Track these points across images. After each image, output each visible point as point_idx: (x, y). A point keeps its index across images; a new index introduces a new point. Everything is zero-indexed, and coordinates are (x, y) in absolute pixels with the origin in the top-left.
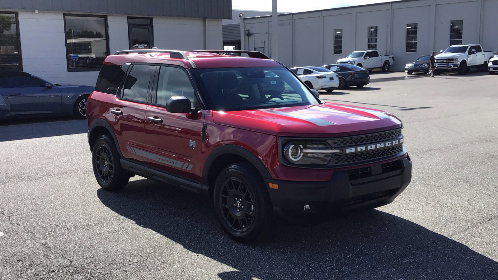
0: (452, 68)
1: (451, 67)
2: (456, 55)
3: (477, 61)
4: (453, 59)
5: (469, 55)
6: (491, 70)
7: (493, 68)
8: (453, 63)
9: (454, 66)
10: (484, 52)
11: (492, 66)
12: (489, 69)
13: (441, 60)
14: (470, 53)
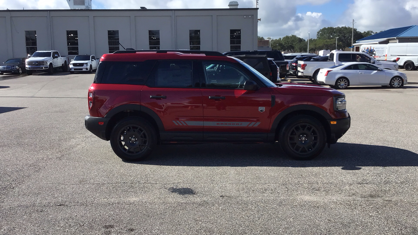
0: (44, 69)
1: (42, 68)
2: (45, 59)
3: (58, 64)
4: (43, 62)
5: (53, 59)
6: (73, 70)
7: (74, 69)
8: (44, 65)
9: (45, 68)
10: (61, 56)
11: (73, 67)
12: (71, 70)
13: (33, 63)
14: (54, 57)
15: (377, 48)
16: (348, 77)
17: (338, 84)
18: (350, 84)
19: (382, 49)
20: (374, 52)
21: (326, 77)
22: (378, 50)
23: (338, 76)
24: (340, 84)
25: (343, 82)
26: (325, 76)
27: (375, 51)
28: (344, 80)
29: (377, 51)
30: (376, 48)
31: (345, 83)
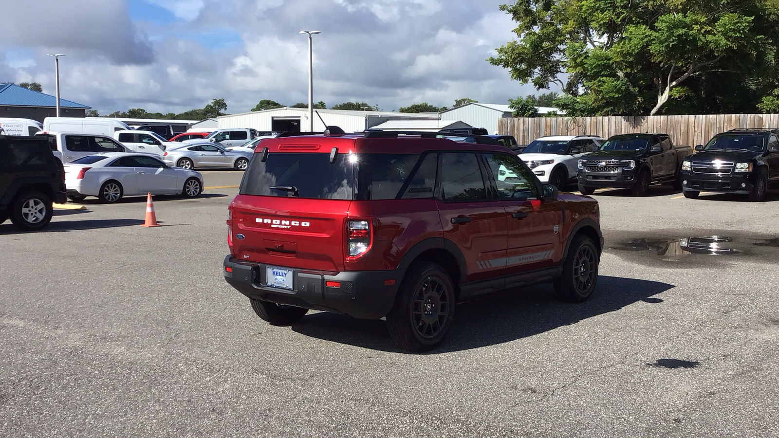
15: (7, 126)
16: (120, 180)
17: (105, 193)
18: (124, 193)
19: (18, 126)
20: (2, 132)
21: (82, 181)
22: (10, 128)
23: (103, 179)
24: (108, 194)
25: (112, 190)
26: (78, 178)
27: (3, 130)
28: (113, 187)
29: (7, 130)
30: (4, 125)
31: (115, 191)
